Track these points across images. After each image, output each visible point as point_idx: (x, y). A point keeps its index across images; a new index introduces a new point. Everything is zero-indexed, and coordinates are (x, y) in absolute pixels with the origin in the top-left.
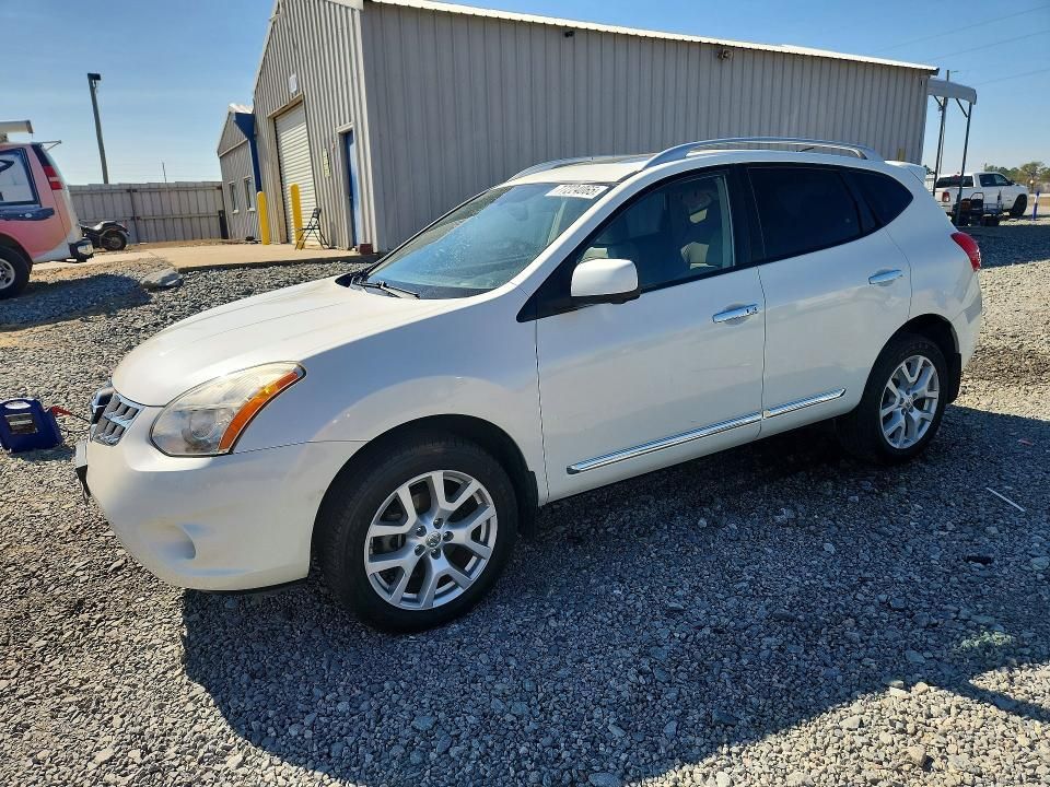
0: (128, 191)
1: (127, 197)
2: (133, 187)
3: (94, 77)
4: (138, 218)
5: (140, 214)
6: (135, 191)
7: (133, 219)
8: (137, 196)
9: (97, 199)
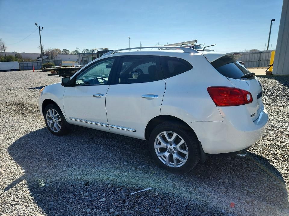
0: (260, 53)
1: (259, 54)
2: (262, 52)
3: (274, 20)
4: (260, 60)
5: (261, 59)
6: (262, 53)
7: (259, 60)
8: (262, 54)
9: (251, 55)
